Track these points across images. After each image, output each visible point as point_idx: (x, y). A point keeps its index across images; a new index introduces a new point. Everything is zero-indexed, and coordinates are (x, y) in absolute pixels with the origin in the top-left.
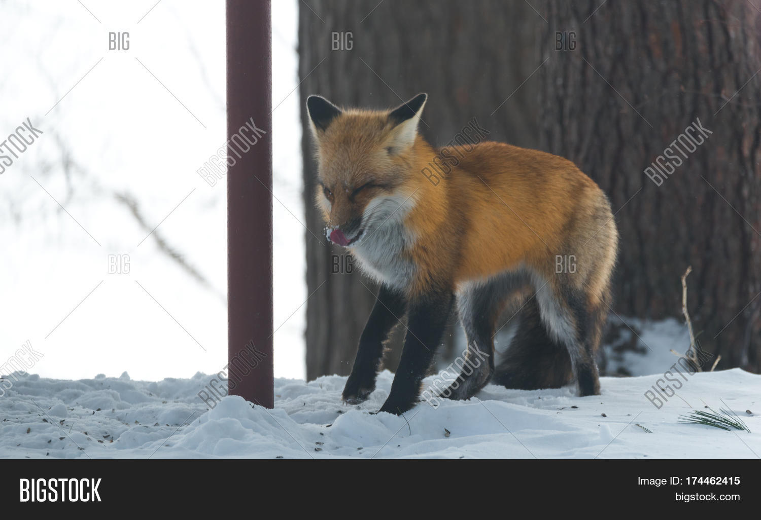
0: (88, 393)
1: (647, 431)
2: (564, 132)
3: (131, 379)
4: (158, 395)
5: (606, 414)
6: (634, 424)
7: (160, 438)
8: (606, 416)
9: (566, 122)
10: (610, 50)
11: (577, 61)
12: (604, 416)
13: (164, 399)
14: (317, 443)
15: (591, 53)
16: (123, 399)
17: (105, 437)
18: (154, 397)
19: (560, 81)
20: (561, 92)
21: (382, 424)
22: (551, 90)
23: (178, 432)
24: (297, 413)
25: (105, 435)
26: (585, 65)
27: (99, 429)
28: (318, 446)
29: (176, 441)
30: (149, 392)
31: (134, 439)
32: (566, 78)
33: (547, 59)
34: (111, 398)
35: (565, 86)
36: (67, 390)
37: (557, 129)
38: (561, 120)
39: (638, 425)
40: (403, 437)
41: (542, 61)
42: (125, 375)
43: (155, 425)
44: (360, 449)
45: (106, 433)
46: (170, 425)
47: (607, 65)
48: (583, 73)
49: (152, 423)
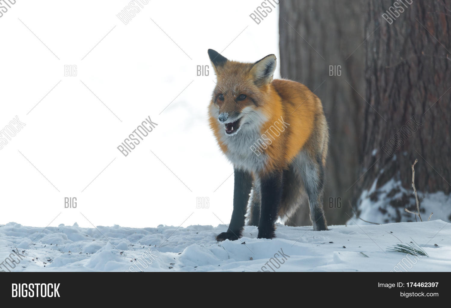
0: (49, 235)
1: (366, 256)
2: (377, 80)
3: (79, 226)
4: (92, 236)
5: (346, 247)
6: (359, 253)
7: (77, 261)
8: (345, 248)
9: (379, 74)
10: (403, 31)
11: (384, 38)
12: (344, 247)
13: (94, 238)
14: (171, 264)
15: (392, 32)
16: (69, 239)
17: (48, 261)
18: (89, 237)
19: (375, 50)
20: (376, 56)
21: (212, 253)
22: (370, 55)
23: (88, 257)
24: (166, 246)
25: (49, 259)
26: (389, 39)
27: (45, 256)
28: (171, 266)
29: (84, 263)
30: (86, 234)
31: (61, 262)
32: (378, 48)
33: (368, 37)
34: (61, 238)
35: (378, 53)
36: (36, 233)
37: (373, 78)
38: (375, 73)
39: (361, 253)
40: (223, 260)
41: (365, 38)
42: (76, 224)
43: (80, 253)
44: (196, 267)
45: (49, 258)
46: (89, 254)
47: (402, 40)
48: (388, 44)
49: (78, 252)
